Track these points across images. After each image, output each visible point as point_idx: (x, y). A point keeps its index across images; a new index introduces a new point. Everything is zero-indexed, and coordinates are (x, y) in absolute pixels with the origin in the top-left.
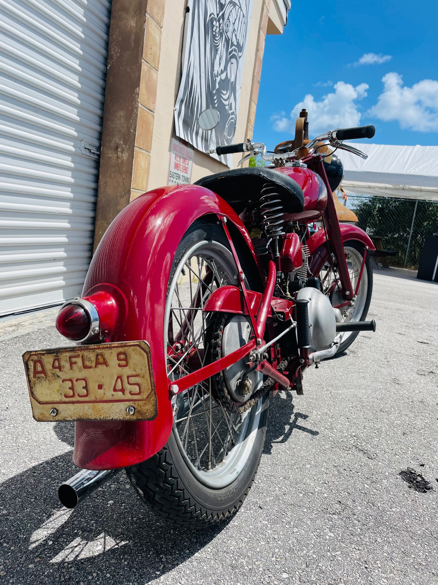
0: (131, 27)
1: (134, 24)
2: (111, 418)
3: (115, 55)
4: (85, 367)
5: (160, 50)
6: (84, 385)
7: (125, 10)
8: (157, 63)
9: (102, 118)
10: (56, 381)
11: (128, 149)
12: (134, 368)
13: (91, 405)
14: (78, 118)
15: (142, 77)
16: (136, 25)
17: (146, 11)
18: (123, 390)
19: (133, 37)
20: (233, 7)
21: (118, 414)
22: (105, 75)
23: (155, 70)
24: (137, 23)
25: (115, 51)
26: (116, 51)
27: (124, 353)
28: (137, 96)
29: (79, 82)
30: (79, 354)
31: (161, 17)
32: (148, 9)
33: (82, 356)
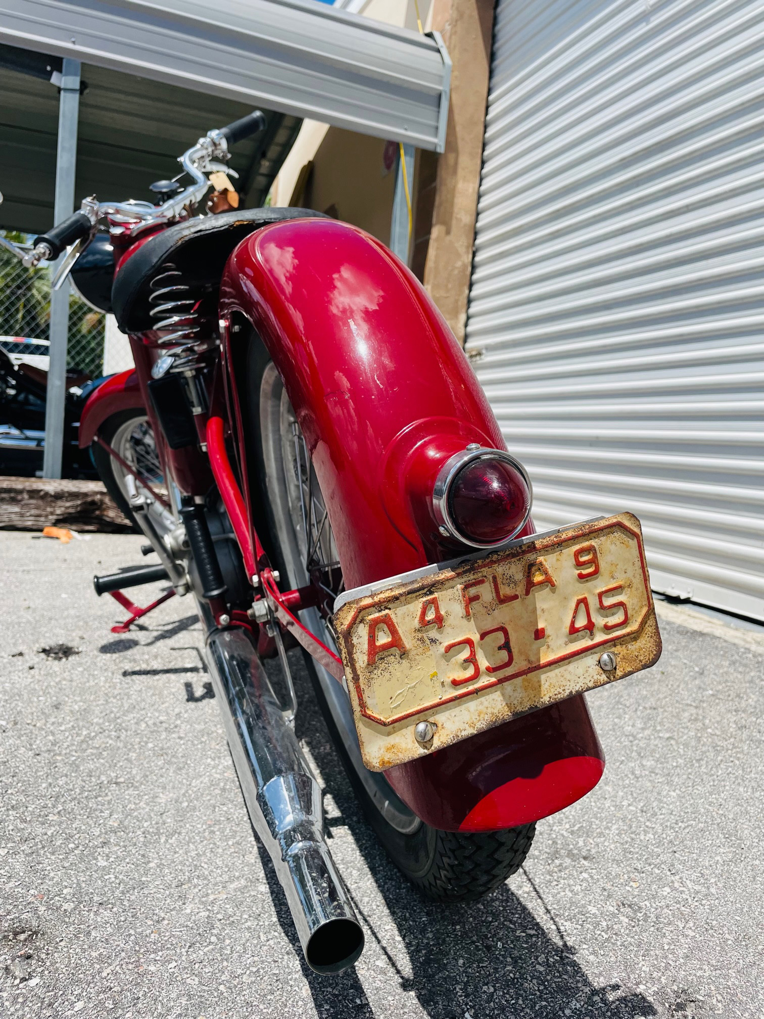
2: (567, 692)
4: (502, 600)
6: (502, 641)
10: (428, 653)
12: (611, 572)
13: (518, 681)
18: (590, 627)
21: (582, 678)
27: (591, 549)
30: (485, 574)
33: (494, 578)
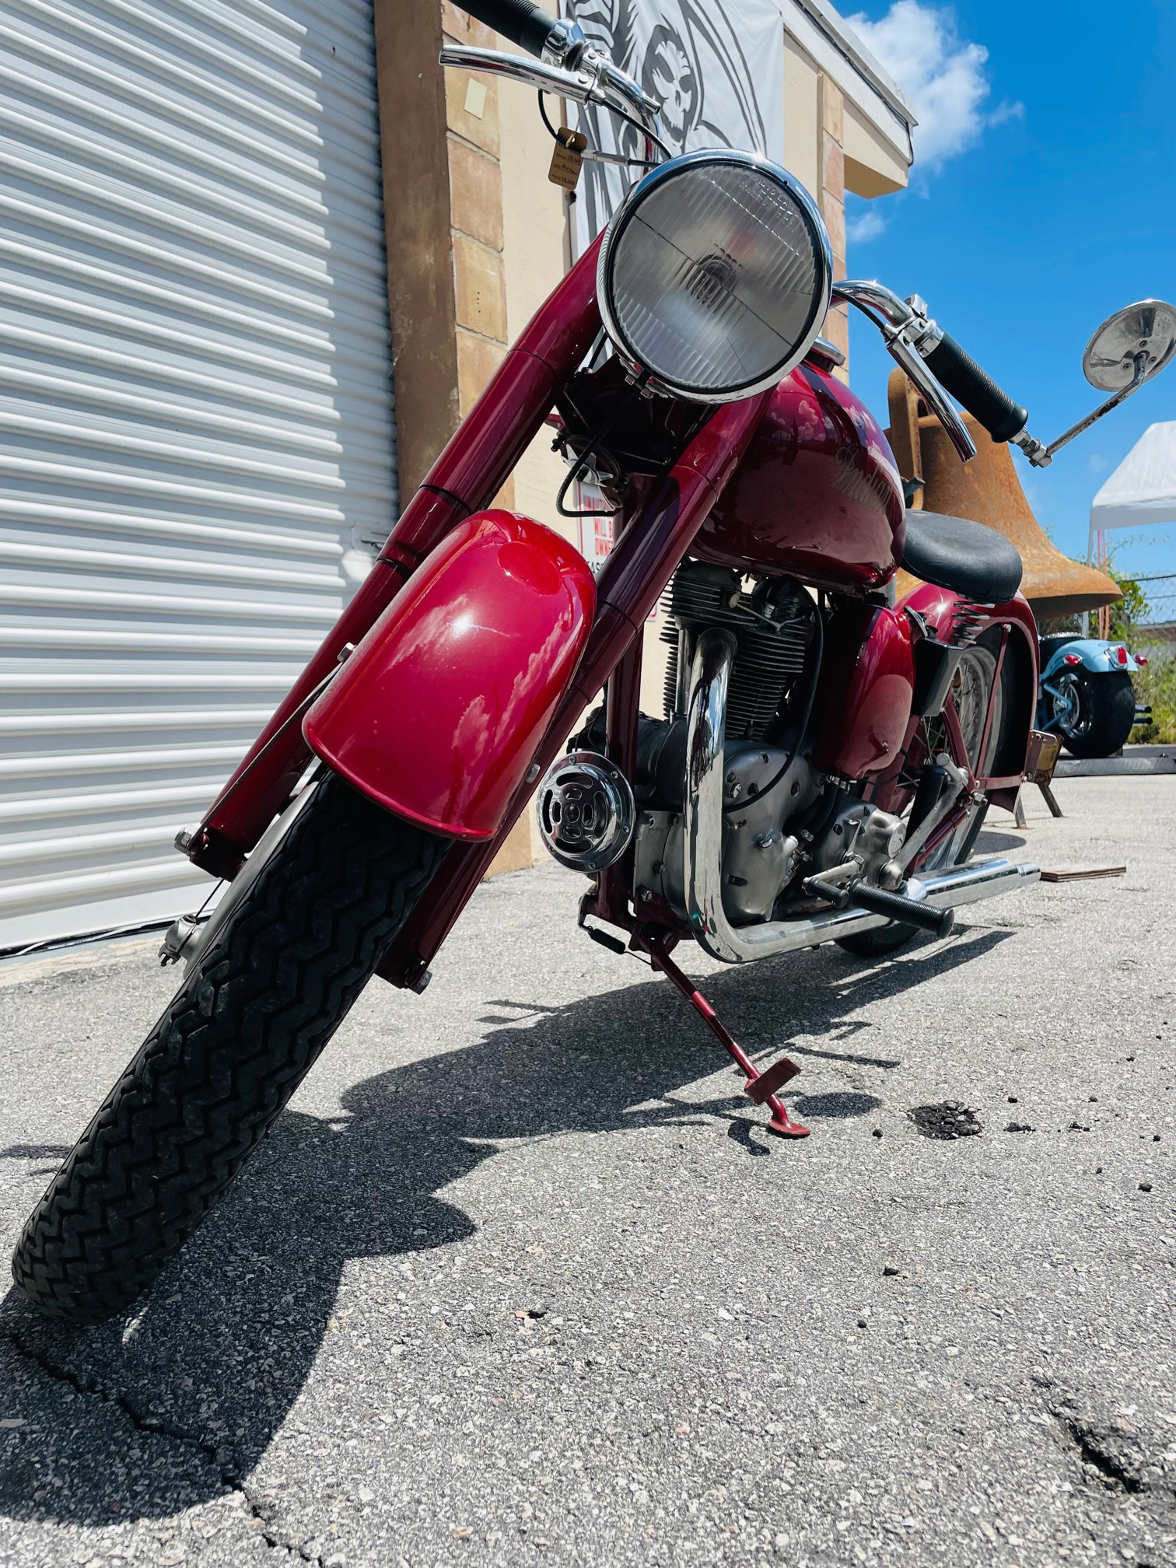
0: (426, 268)
1: (431, 260)
3: (403, 334)
5: (504, 299)
7: (410, 235)
8: (500, 328)
9: (396, 472)
14: (342, 483)
15: (462, 364)
16: (435, 261)
17: (450, 226)
19: (432, 287)
22: (393, 380)
23: (498, 344)
24: (436, 255)
25: (404, 327)
26: (406, 325)
28: (455, 407)
29: (336, 409)
31: (495, 228)
32: (455, 219)
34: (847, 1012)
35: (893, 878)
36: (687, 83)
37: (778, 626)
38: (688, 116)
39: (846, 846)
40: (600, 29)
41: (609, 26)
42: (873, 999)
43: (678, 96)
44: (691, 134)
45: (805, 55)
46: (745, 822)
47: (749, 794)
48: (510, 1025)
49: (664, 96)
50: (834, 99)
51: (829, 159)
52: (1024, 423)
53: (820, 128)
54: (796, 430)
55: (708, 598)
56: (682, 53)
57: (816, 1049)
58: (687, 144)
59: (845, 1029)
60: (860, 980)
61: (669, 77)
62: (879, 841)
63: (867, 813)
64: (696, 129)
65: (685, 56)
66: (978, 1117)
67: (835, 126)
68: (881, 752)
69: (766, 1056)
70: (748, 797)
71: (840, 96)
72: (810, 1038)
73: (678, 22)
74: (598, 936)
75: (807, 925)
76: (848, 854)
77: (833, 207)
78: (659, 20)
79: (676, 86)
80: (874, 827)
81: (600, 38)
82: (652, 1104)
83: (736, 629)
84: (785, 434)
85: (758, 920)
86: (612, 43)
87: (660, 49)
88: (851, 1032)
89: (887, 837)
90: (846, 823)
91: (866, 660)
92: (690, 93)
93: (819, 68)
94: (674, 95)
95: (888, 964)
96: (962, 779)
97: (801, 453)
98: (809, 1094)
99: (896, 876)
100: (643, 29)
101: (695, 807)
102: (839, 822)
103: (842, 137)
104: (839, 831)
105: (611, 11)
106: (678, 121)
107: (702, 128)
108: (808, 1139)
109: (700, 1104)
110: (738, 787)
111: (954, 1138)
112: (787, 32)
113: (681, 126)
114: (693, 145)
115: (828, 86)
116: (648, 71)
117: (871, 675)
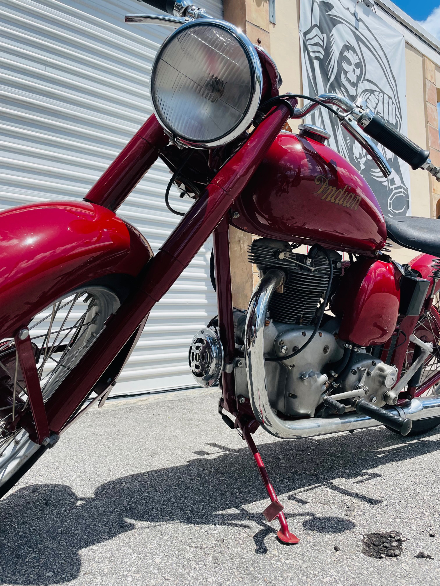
11: (247, 240)
20: (370, 94)
34: (373, 467)
35: (391, 399)
36: (358, 65)
37: (313, 269)
38: (359, 78)
39: (359, 380)
40: (318, 48)
41: (322, 47)
42: (393, 461)
43: (354, 70)
44: (360, 84)
45: (415, 50)
46: (294, 366)
47: (293, 351)
48: (206, 457)
49: (347, 70)
50: (430, 67)
51: (429, 90)
52: (427, 157)
53: (424, 78)
54: (299, 170)
55: (269, 255)
56: (355, 54)
57: (342, 487)
58: (358, 88)
59: (365, 477)
60: (393, 450)
61: (350, 63)
62: (381, 380)
63: (374, 364)
64: (362, 82)
65: (357, 55)
66: (404, 545)
67: (432, 77)
68: (384, 333)
69: (311, 489)
70: (292, 353)
71: (433, 65)
72: (343, 480)
73: (353, 42)
74: (226, 419)
75: (337, 420)
76: (360, 385)
77: (431, 108)
78: (344, 42)
79: (353, 66)
80: (378, 371)
81: (318, 52)
82: (233, 511)
83: (285, 270)
84: (293, 173)
85: (306, 416)
86: (323, 53)
87: (345, 53)
88: (367, 480)
89: (384, 377)
90: (358, 368)
91: (366, 286)
92: (359, 69)
93: (423, 55)
94: (352, 70)
95: (415, 441)
96: (428, 349)
97: (303, 182)
98: (317, 516)
99: (393, 398)
100: (337, 46)
101: (249, 357)
102: (355, 368)
103: (435, 80)
104: (355, 373)
105: (323, 41)
106: (354, 79)
107: (365, 82)
108: (295, 546)
109: (253, 514)
110: (285, 348)
111: (382, 558)
112: (407, 43)
113: (355, 82)
114: (361, 88)
115: (427, 62)
116: (340, 62)
117: (368, 292)
